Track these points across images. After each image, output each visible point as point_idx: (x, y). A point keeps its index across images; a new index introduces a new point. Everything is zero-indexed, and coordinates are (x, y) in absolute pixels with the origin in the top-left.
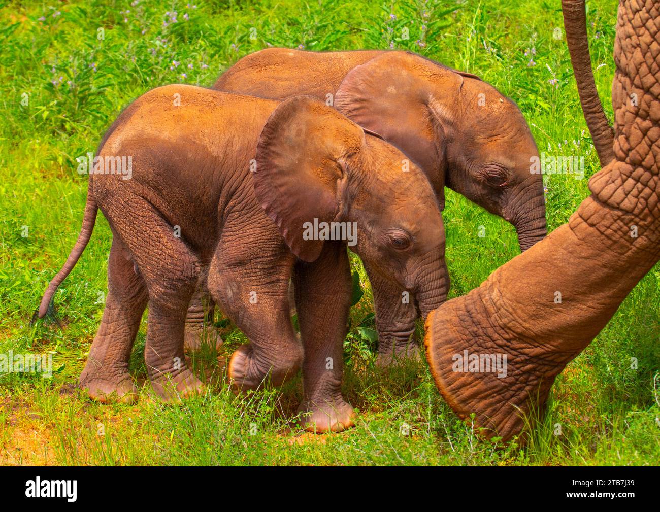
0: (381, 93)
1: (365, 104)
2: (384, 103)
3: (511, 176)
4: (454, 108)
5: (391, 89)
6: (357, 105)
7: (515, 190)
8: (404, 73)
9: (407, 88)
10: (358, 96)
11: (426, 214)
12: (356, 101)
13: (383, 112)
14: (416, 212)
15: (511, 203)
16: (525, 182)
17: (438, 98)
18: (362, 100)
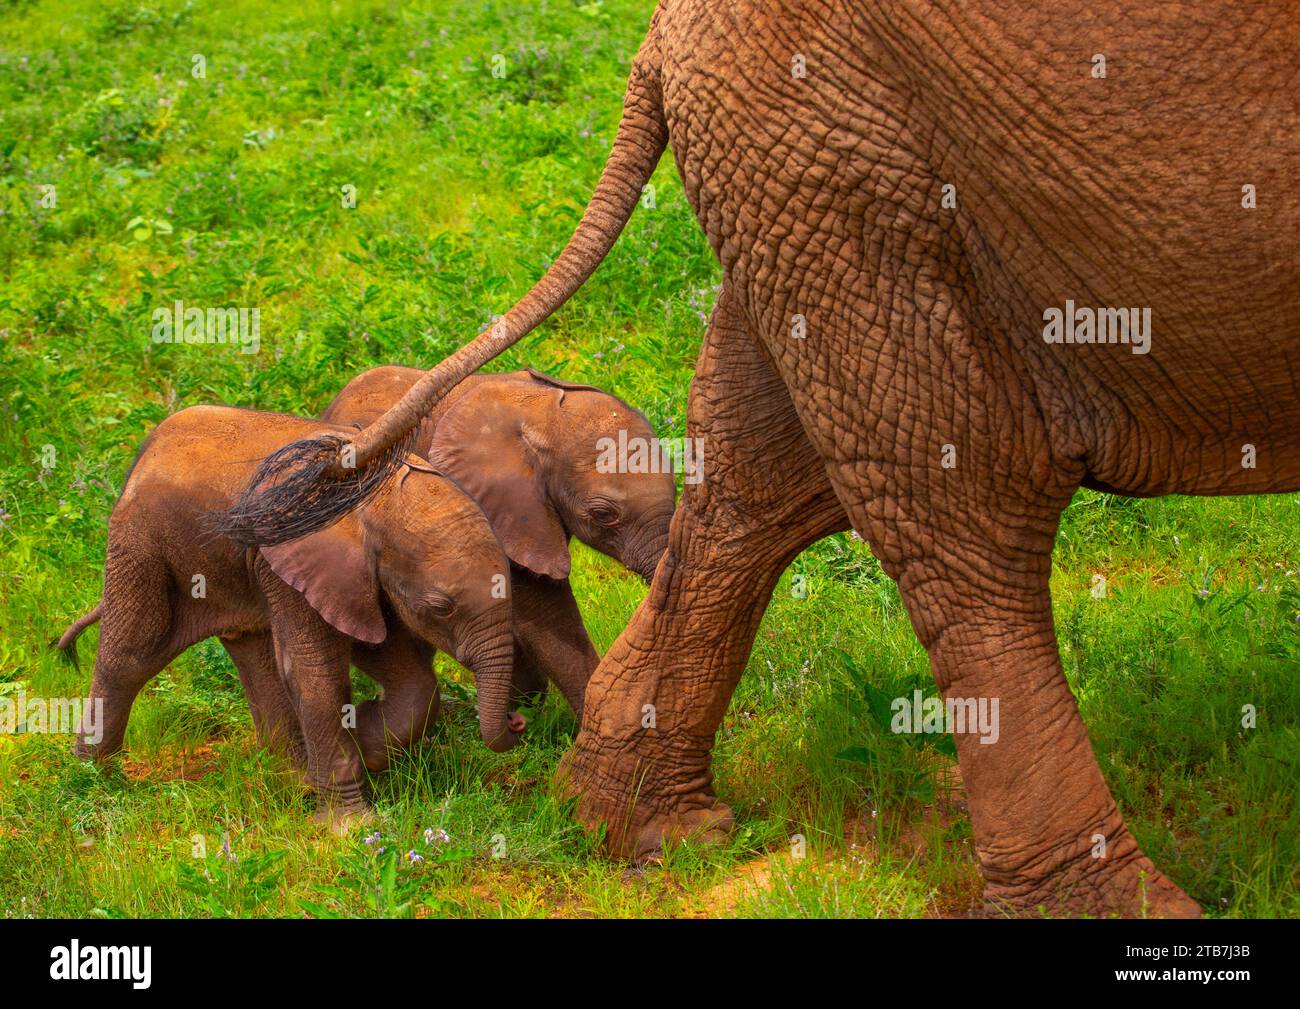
0: (474, 437)
1: (460, 455)
2: (480, 448)
3: (623, 511)
4: (548, 432)
5: (485, 429)
6: (452, 460)
7: (631, 529)
8: (496, 405)
9: (500, 423)
10: (451, 448)
11: (472, 569)
12: (450, 455)
13: (479, 460)
14: (456, 567)
15: (628, 546)
16: (642, 518)
17: (531, 423)
18: (457, 452)
